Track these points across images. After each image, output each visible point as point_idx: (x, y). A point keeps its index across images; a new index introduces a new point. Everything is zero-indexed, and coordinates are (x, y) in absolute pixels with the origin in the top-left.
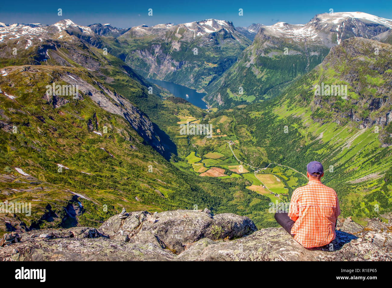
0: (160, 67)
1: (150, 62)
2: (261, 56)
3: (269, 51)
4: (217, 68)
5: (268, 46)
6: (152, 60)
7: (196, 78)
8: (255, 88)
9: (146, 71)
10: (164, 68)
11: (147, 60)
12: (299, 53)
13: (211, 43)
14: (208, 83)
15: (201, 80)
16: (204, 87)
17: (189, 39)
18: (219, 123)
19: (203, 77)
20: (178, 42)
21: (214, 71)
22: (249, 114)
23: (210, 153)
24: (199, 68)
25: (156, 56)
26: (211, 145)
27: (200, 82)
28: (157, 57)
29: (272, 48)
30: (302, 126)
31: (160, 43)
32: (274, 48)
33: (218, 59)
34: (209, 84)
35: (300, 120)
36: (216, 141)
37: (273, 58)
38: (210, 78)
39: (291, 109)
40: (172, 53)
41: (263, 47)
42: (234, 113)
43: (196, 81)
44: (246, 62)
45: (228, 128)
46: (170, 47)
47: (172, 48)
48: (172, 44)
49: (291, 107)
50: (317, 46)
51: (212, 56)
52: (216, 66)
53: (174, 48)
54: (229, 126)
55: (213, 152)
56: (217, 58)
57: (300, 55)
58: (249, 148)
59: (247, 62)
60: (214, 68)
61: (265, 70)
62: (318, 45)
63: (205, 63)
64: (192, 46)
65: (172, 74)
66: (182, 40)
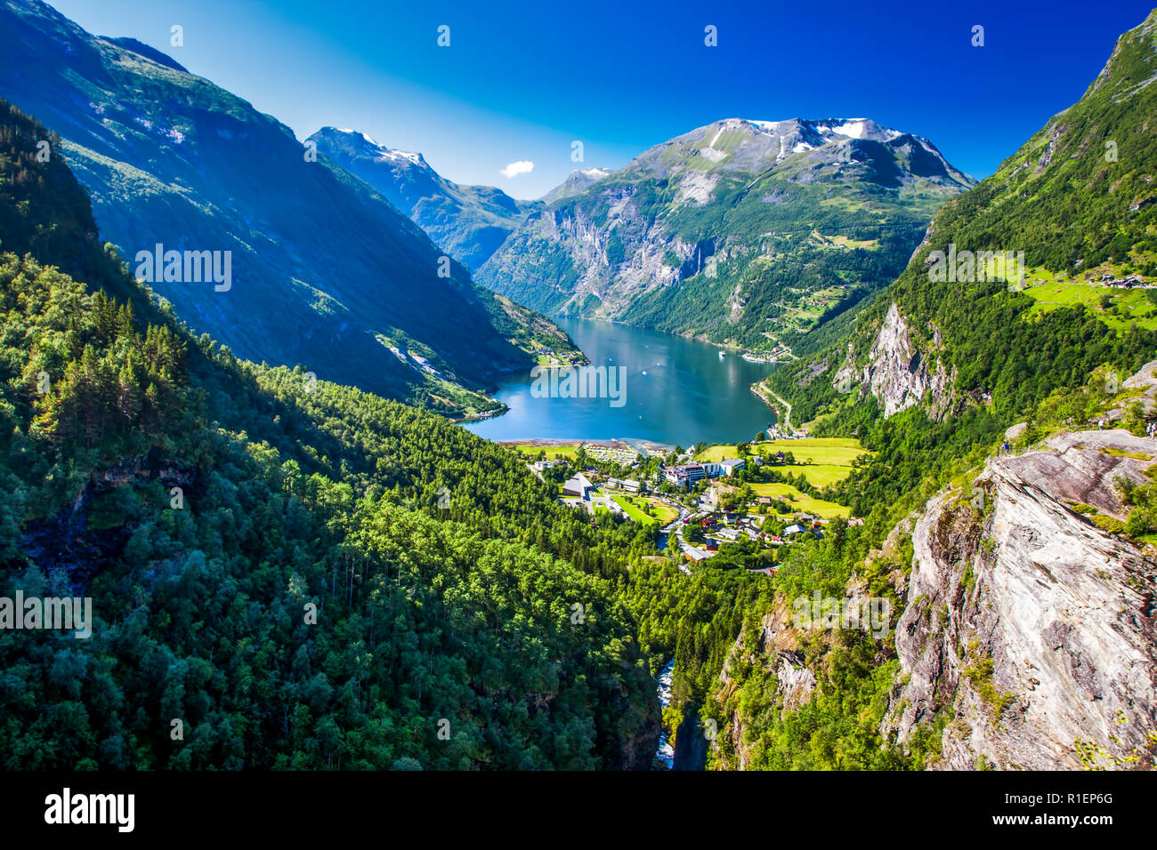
0: (618, 269)
1: (586, 254)
4: (877, 254)
6: (592, 246)
7: (755, 293)
9: (563, 289)
10: (631, 277)
11: (577, 247)
13: (851, 172)
14: (815, 316)
15: (780, 305)
16: (791, 339)
17: (756, 164)
19: (793, 290)
20: (710, 175)
21: (857, 269)
24: (780, 256)
25: (611, 228)
27: (776, 313)
28: (614, 231)
31: (635, 182)
33: (883, 222)
34: (822, 321)
38: (829, 297)
40: (674, 214)
43: (753, 312)
46: (673, 195)
47: (681, 196)
48: (683, 183)
51: (853, 209)
52: (869, 245)
53: (685, 197)
56: (876, 217)
60: (860, 253)
63: (816, 234)
64: (762, 185)
65: (658, 295)
66: (728, 167)
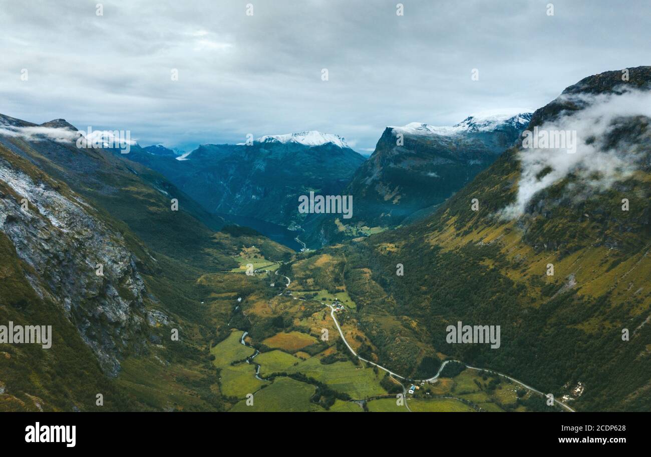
0: (235, 196)
1: (221, 189)
2: (390, 167)
3: (401, 159)
5: (399, 151)
6: (223, 186)
8: (382, 215)
9: (214, 202)
10: (240, 198)
11: (217, 186)
12: (450, 161)
13: (312, 160)
18: (313, 267)
20: (264, 160)
22: (376, 248)
23: (282, 335)
24: (294, 195)
25: (230, 179)
26: (287, 313)
28: (232, 181)
29: (406, 154)
30: (508, 263)
31: (237, 162)
32: (410, 155)
35: (498, 249)
36: (300, 303)
37: (409, 169)
39: (466, 233)
40: (253, 175)
41: (391, 153)
42: (345, 250)
43: (288, 214)
44: (365, 177)
45: (332, 276)
46: (252, 167)
47: (255, 168)
48: (255, 162)
49: (465, 228)
50: (478, 151)
51: (314, 178)
53: (257, 169)
54: (333, 272)
55: (288, 332)
57: (451, 164)
58: (382, 320)
59: (368, 177)
61: (397, 188)
62: (479, 149)
63: (303, 187)
65: (252, 205)
66: (270, 157)
